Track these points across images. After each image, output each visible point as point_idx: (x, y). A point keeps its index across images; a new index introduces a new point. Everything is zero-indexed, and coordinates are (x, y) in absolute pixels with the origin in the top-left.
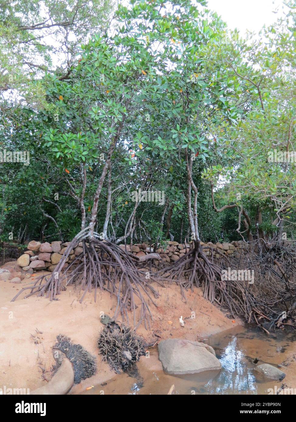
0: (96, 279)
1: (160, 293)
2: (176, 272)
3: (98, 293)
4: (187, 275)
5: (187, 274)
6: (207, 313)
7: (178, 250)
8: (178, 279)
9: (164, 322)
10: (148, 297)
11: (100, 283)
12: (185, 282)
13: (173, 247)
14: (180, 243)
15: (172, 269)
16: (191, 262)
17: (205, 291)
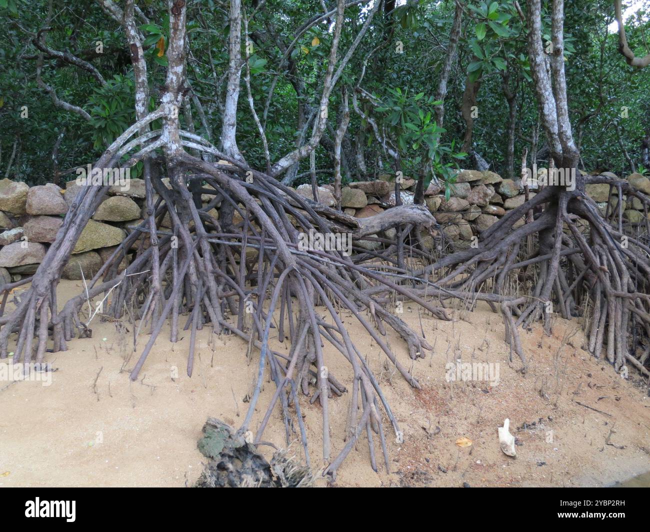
0: (197, 292)
1: (429, 340)
2: (490, 268)
3: (202, 344)
4: (530, 278)
5: (528, 273)
6: (601, 406)
7: (499, 199)
8: (496, 292)
9: (443, 441)
10: (384, 356)
11: (210, 310)
12: (521, 300)
13: (482, 188)
14: (505, 175)
15: (476, 258)
16: (545, 233)
17: (595, 330)
